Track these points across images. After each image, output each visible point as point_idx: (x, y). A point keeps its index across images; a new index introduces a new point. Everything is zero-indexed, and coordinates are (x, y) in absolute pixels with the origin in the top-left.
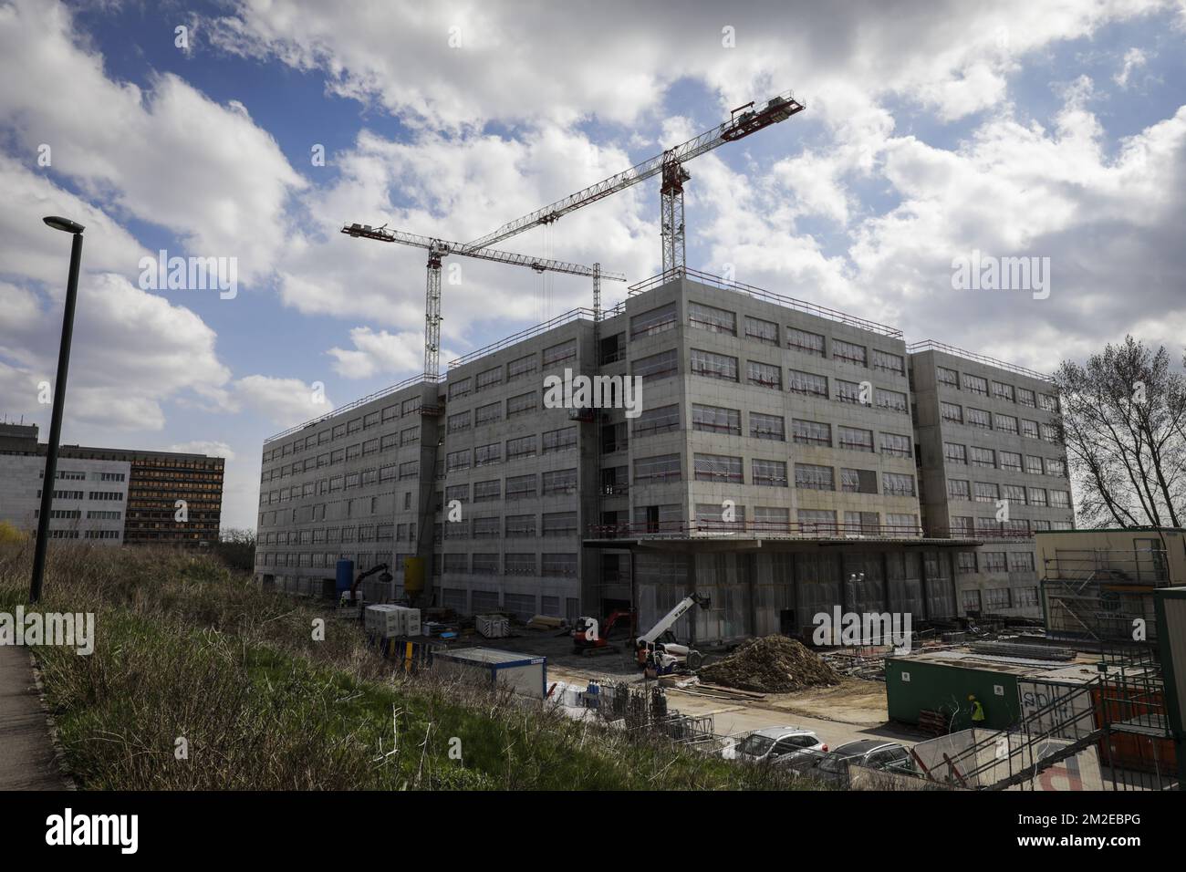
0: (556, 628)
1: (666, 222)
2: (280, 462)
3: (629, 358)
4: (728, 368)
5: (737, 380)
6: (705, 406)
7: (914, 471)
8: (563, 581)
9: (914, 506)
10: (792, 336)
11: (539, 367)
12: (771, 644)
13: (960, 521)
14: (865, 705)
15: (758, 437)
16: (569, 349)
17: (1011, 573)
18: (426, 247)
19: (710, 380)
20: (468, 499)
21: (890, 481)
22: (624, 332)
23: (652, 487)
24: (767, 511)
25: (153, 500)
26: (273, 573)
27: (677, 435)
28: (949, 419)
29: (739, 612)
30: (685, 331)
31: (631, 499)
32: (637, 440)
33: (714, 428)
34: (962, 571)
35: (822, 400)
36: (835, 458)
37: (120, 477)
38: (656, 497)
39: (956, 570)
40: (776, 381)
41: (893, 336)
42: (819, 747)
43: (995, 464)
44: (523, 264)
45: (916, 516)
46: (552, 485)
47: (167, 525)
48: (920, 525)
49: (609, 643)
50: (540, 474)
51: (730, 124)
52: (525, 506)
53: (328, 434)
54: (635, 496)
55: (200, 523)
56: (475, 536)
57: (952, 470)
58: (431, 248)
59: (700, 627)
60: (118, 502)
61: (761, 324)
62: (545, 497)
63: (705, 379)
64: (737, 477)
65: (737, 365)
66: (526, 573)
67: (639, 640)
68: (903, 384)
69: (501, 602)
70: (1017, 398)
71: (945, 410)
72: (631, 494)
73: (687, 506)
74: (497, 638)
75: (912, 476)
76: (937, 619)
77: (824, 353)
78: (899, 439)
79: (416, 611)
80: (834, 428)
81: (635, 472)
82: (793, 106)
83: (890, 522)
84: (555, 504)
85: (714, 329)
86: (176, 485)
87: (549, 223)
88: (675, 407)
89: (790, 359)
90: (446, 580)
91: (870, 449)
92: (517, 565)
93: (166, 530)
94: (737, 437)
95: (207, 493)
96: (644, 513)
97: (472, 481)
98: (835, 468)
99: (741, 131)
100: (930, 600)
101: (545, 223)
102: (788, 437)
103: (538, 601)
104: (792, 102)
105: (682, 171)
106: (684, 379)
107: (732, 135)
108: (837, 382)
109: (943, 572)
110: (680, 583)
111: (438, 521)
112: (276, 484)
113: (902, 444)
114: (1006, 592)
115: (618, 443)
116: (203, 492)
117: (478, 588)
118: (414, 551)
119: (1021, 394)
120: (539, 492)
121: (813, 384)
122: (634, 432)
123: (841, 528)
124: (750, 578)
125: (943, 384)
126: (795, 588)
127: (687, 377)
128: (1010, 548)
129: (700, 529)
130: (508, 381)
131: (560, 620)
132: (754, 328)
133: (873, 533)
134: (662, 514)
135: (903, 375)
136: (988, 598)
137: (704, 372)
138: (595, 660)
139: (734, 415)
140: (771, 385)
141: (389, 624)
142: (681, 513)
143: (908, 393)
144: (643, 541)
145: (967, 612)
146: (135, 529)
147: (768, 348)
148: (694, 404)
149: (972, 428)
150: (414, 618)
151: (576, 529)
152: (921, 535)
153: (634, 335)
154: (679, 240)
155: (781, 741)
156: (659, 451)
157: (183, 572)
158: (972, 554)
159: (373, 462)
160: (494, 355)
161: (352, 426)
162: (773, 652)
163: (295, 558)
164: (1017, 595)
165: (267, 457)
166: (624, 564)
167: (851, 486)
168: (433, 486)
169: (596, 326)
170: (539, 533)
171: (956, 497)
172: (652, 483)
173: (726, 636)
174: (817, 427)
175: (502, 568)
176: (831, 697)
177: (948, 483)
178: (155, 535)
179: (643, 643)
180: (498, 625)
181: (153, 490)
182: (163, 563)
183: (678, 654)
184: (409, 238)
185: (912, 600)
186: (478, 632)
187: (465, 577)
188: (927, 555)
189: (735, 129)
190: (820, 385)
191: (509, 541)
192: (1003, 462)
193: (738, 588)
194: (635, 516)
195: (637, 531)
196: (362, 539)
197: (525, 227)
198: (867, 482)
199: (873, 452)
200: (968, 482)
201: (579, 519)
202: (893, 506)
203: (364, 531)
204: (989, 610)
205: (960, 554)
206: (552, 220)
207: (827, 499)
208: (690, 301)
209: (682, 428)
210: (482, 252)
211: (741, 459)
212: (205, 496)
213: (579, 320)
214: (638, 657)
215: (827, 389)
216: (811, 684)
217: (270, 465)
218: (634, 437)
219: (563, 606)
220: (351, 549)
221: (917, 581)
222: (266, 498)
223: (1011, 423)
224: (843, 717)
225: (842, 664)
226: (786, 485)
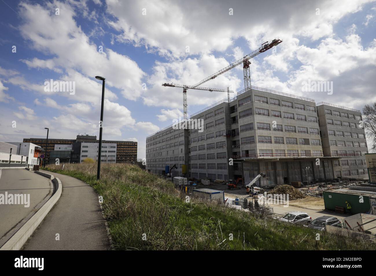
0: (222, 182)
1: (245, 75)
2: (150, 142)
3: (238, 112)
4: (266, 112)
5: (269, 116)
6: (260, 123)
7: (320, 138)
8: (223, 170)
9: (320, 148)
10: (283, 103)
11: (214, 115)
12: (285, 187)
13: (334, 152)
14: (316, 204)
15: (275, 131)
16: (222, 110)
17: (349, 166)
18: (183, 87)
19: (261, 116)
20: (197, 150)
21: (313, 141)
22: (237, 105)
23: (247, 145)
24: (279, 151)
25: (122, 152)
26: (150, 169)
27: (253, 131)
28: (329, 123)
29: (272, 178)
30: (254, 103)
31: (241, 148)
32: (242, 133)
33: (263, 129)
34: (335, 166)
35: (293, 120)
36: (298, 136)
37: (114, 147)
38: (248, 148)
39: (333, 165)
40: (279, 115)
41: (312, 101)
42: (309, 218)
43: (343, 135)
44: (207, 90)
45: (321, 151)
46: (219, 145)
47: (125, 158)
48: (322, 153)
49: (237, 187)
50: (215, 143)
51: (262, 48)
52: (212, 151)
53: (161, 135)
54: (242, 148)
55: (132, 157)
56: (199, 159)
57: (331, 138)
58: (184, 88)
59: (262, 182)
60: (114, 153)
61: (274, 100)
62: (217, 149)
63: (260, 116)
64: (270, 141)
65: (268, 111)
66: (213, 168)
67: (246, 186)
68: (315, 114)
69: (207, 176)
70: (349, 117)
71: (328, 121)
72: (241, 147)
73: (257, 150)
74: (207, 185)
75: (319, 140)
76: (329, 179)
77: (292, 107)
78: (315, 130)
79: (186, 178)
80: (296, 127)
81: (242, 142)
82: (279, 41)
83: (314, 152)
84: (220, 150)
85: (262, 102)
86: (127, 149)
87: (214, 79)
88: (252, 124)
89: (283, 109)
90: (192, 170)
91: (307, 133)
92: (211, 166)
93: (125, 159)
94: (270, 131)
95: (134, 150)
96: (244, 152)
97: (198, 145)
98: (297, 138)
99: (265, 50)
100: (326, 174)
101: (213, 79)
102: (284, 130)
103: (217, 175)
104: (279, 40)
105: (249, 62)
106: (254, 116)
107: (262, 51)
108: (297, 115)
109: (329, 166)
110: (256, 170)
111: (189, 156)
112: (150, 148)
113: (316, 131)
114: (348, 171)
115: (236, 134)
116: (133, 150)
117: (201, 172)
118: (184, 163)
119: (350, 116)
120: (216, 147)
121: (290, 116)
122: (240, 131)
123: (300, 154)
124: (275, 168)
125: (327, 114)
126: (288, 171)
127: (255, 115)
128: (349, 159)
129: (260, 156)
130: (206, 119)
131: (223, 180)
132: (273, 101)
133: (309, 156)
134: (250, 153)
135: (315, 112)
136: (343, 173)
137: (260, 114)
138: (235, 191)
139: (268, 125)
140: (278, 116)
141: (179, 182)
142: (255, 152)
143: (317, 117)
144: (245, 159)
145: (338, 177)
146: (118, 159)
147: (277, 106)
148: (257, 123)
149: (336, 126)
150: (186, 180)
151: (226, 157)
152: (323, 156)
153: (239, 105)
154: (249, 80)
155: (297, 216)
156: (248, 136)
157: (131, 169)
158: (338, 161)
159: (173, 141)
160: (202, 113)
161: (167, 133)
162: (285, 189)
163: (155, 165)
164: (352, 172)
165: (147, 141)
166: (239, 166)
167: (302, 143)
168: (188, 147)
169: (229, 104)
170: (216, 158)
171: (332, 145)
172: (247, 144)
173: (269, 184)
174: (292, 127)
175: (207, 167)
176: (304, 202)
177: (330, 141)
178: (123, 161)
179: (248, 187)
180: (207, 182)
181: (122, 150)
182: (126, 167)
183: (258, 190)
184: (178, 86)
185: (321, 174)
186: (202, 184)
187: (198, 170)
188: (325, 161)
189: (263, 49)
190: (292, 116)
191: (208, 160)
192: (346, 135)
193: (272, 172)
194: (242, 153)
195: (243, 157)
196: (171, 161)
197: (207, 80)
198: (306, 142)
199: (308, 133)
200: (336, 141)
201: (227, 154)
202: (314, 148)
203: (171, 159)
204: (344, 176)
205: (334, 161)
206: (214, 78)
207: (295, 147)
208: (255, 95)
209: (254, 129)
210: (196, 88)
211: (271, 137)
212: (133, 151)
213: (224, 102)
214: (246, 190)
215: (294, 117)
216: (297, 198)
217: (148, 143)
218: (241, 132)
219: (223, 177)
220: (169, 163)
221: (322, 169)
222: (147, 151)
223: (347, 124)
224: (310, 208)
225: (304, 192)
226: (284, 143)
